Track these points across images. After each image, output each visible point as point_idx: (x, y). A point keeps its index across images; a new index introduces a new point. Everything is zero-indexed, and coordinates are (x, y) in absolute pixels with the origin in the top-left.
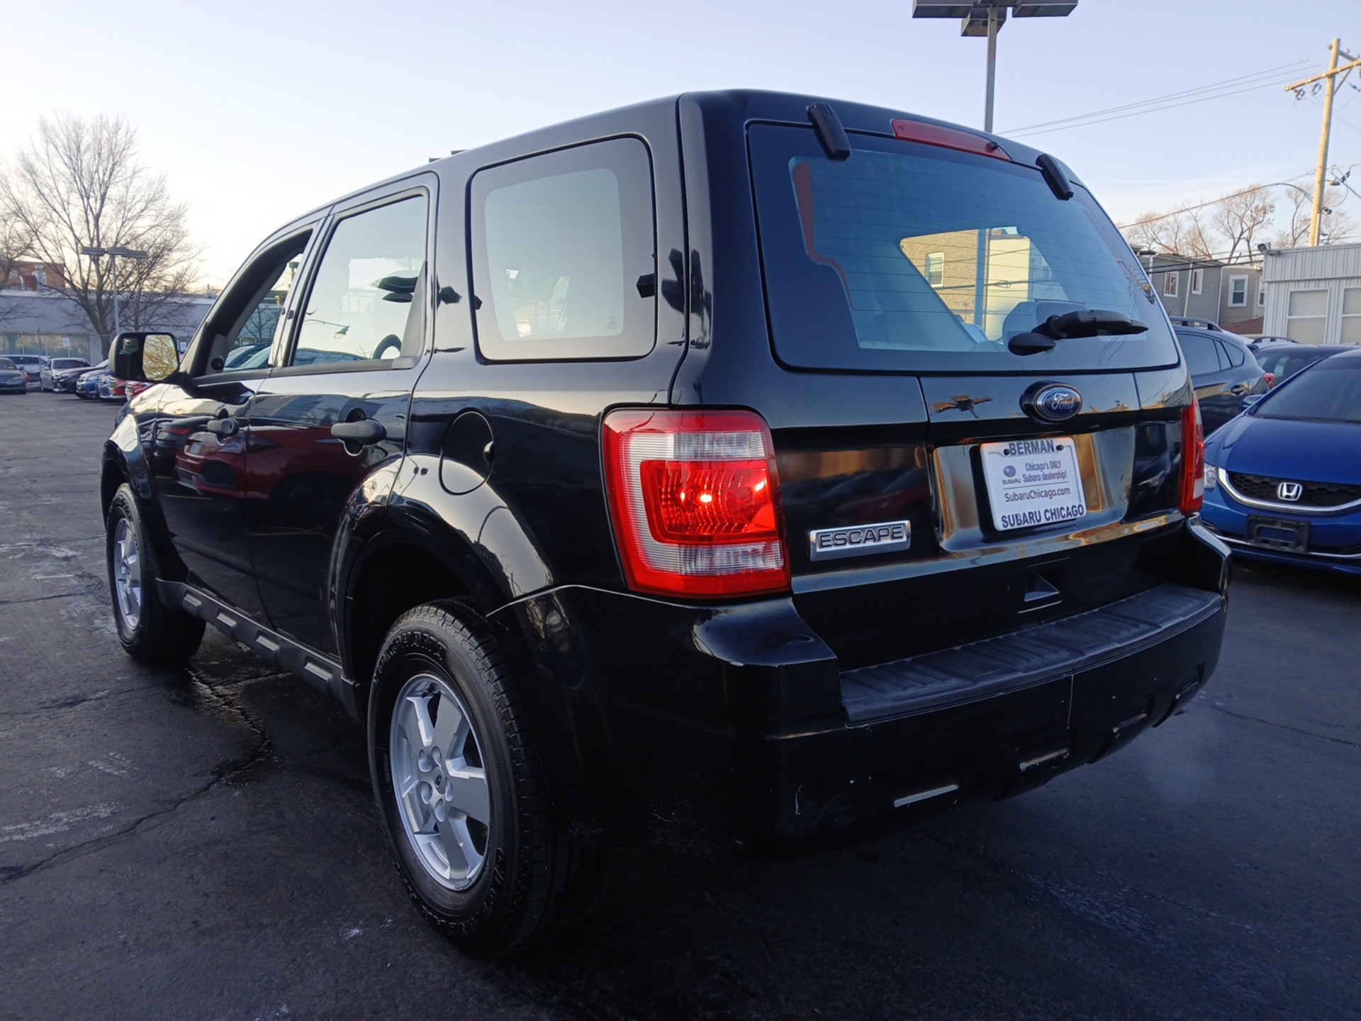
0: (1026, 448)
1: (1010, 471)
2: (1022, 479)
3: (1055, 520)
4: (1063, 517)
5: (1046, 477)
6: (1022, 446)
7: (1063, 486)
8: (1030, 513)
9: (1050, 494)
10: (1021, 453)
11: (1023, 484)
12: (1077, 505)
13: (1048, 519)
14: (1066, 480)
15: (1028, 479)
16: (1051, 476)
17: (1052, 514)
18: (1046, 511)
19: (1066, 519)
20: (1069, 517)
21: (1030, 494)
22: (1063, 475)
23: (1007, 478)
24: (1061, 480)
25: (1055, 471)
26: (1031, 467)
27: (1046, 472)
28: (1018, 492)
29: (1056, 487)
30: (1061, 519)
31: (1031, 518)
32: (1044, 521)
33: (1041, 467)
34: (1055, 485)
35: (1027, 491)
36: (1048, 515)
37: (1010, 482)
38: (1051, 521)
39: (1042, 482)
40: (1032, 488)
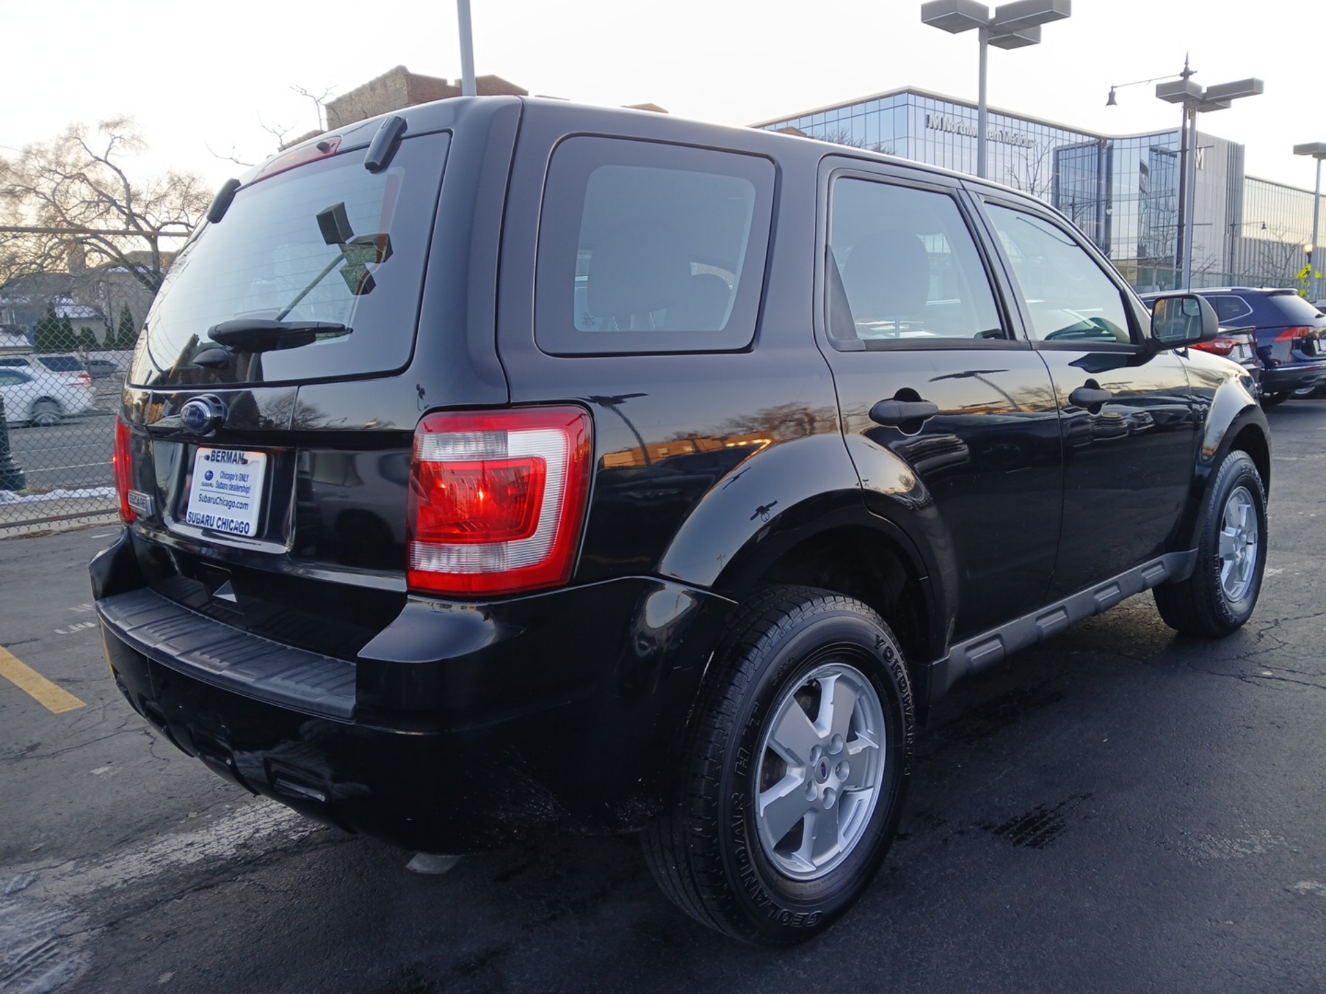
0: (223, 457)
1: (209, 476)
2: (215, 485)
3: (223, 530)
4: (231, 529)
5: (232, 488)
6: (220, 454)
7: (244, 501)
8: (208, 516)
9: (230, 505)
10: (218, 461)
11: (214, 489)
12: (245, 523)
13: (218, 527)
14: (248, 495)
15: (221, 486)
16: (237, 488)
17: (224, 523)
18: (219, 519)
19: (232, 532)
20: (235, 532)
21: (216, 500)
22: (247, 490)
23: (206, 481)
24: (244, 494)
25: (241, 484)
26: (224, 475)
27: (234, 482)
28: (210, 495)
29: (236, 500)
30: (229, 531)
31: (207, 521)
32: (215, 527)
33: (231, 477)
34: (237, 497)
35: (215, 496)
36: (220, 523)
37: (206, 485)
38: (220, 529)
39: (228, 491)
40: (219, 495)
